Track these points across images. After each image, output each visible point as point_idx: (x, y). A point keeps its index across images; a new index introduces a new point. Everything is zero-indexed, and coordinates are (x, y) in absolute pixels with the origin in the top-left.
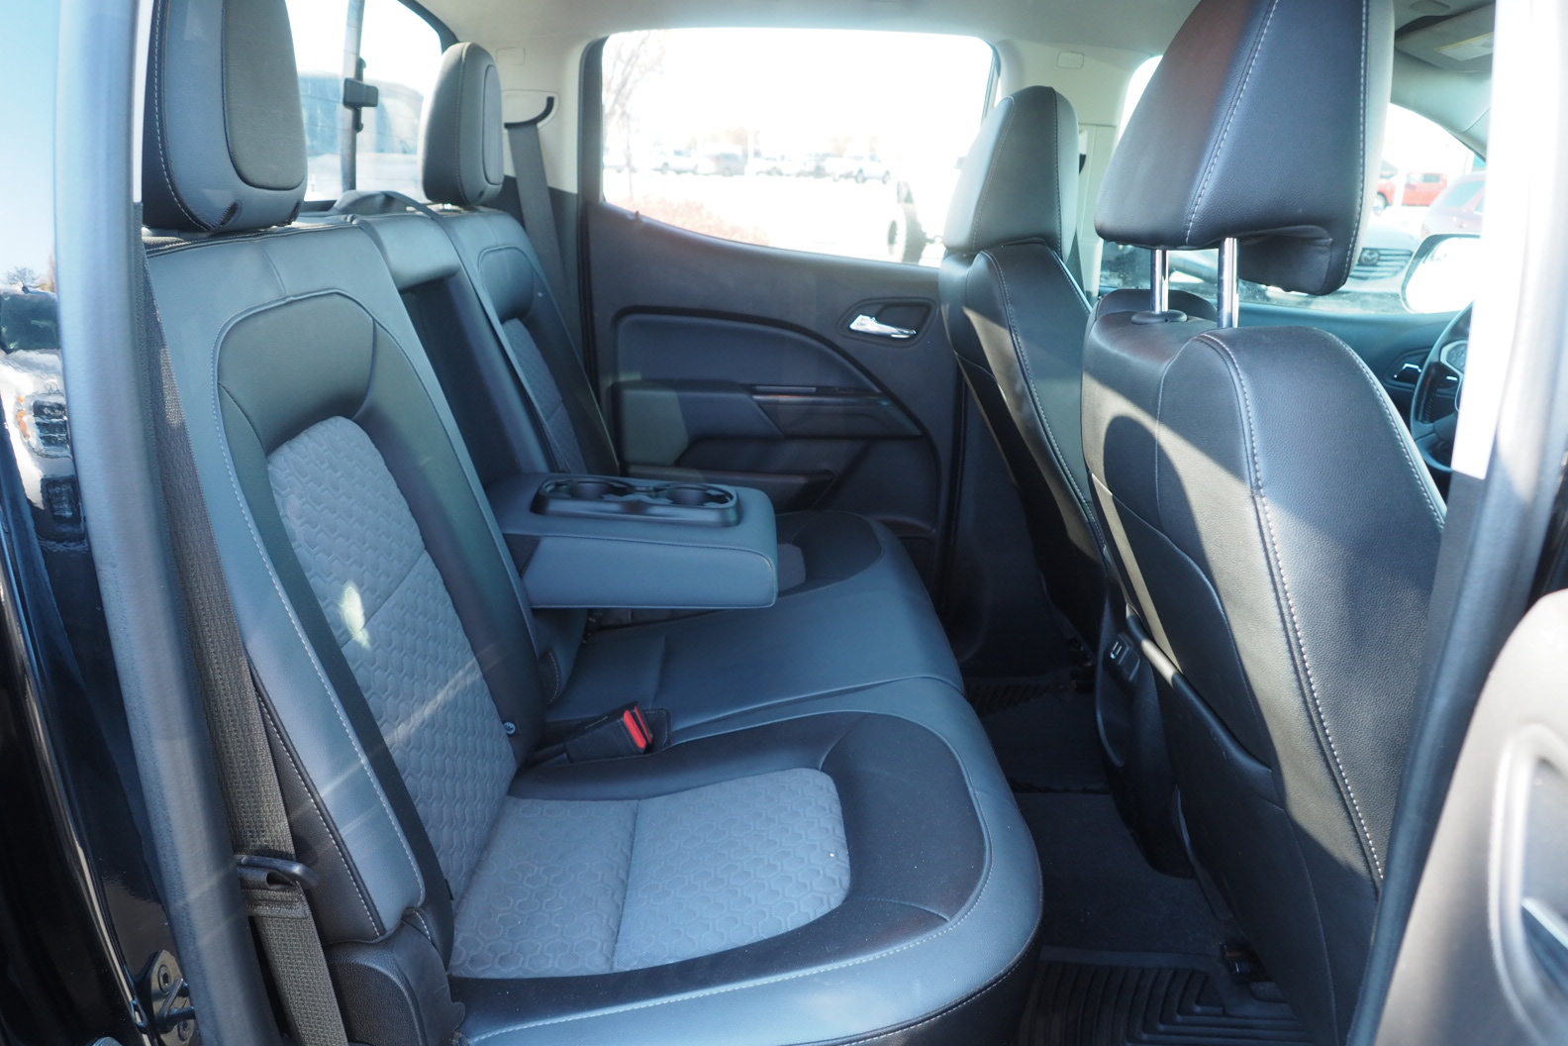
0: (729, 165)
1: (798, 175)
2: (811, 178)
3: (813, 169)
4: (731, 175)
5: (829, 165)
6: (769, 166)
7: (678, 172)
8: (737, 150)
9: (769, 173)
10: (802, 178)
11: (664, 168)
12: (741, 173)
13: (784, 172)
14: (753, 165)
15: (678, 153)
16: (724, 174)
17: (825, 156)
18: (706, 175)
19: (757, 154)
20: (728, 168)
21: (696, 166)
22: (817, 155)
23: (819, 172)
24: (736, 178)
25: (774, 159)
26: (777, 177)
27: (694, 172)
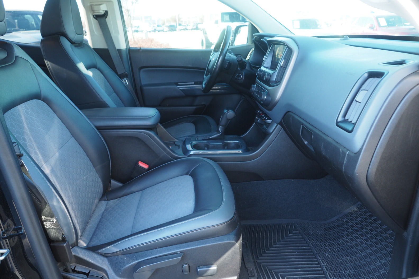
0: (172, 28)
1: (192, 30)
2: (195, 31)
3: (195, 28)
4: (173, 31)
5: (199, 26)
6: (184, 27)
7: (159, 31)
8: (174, 24)
9: (184, 30)
10: (193, 30)
11: (155, 31)
12: (175, 30)
13: (188, 29)
14: (179, 27)
15: (158, 26)
16: (171, 31)
17: (198, 24)
18: (166, 31)
19: (180, 25)
20: (172, 29)
21: (163, 29)
22: (196, 24)
23: (197, 29)
24: (174, 32)
25: (185, 26)
26: (186, 31)
27: (163, 31)
